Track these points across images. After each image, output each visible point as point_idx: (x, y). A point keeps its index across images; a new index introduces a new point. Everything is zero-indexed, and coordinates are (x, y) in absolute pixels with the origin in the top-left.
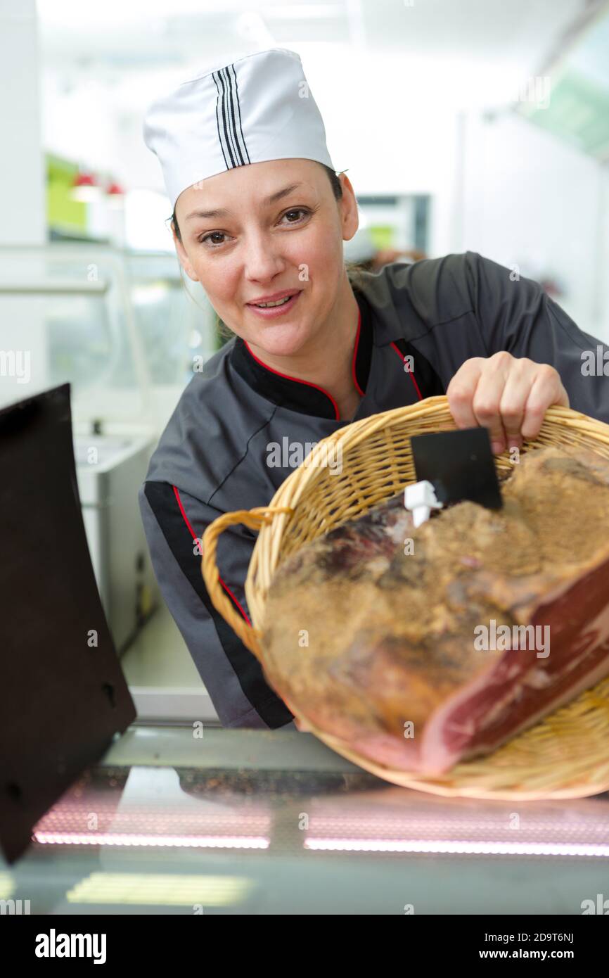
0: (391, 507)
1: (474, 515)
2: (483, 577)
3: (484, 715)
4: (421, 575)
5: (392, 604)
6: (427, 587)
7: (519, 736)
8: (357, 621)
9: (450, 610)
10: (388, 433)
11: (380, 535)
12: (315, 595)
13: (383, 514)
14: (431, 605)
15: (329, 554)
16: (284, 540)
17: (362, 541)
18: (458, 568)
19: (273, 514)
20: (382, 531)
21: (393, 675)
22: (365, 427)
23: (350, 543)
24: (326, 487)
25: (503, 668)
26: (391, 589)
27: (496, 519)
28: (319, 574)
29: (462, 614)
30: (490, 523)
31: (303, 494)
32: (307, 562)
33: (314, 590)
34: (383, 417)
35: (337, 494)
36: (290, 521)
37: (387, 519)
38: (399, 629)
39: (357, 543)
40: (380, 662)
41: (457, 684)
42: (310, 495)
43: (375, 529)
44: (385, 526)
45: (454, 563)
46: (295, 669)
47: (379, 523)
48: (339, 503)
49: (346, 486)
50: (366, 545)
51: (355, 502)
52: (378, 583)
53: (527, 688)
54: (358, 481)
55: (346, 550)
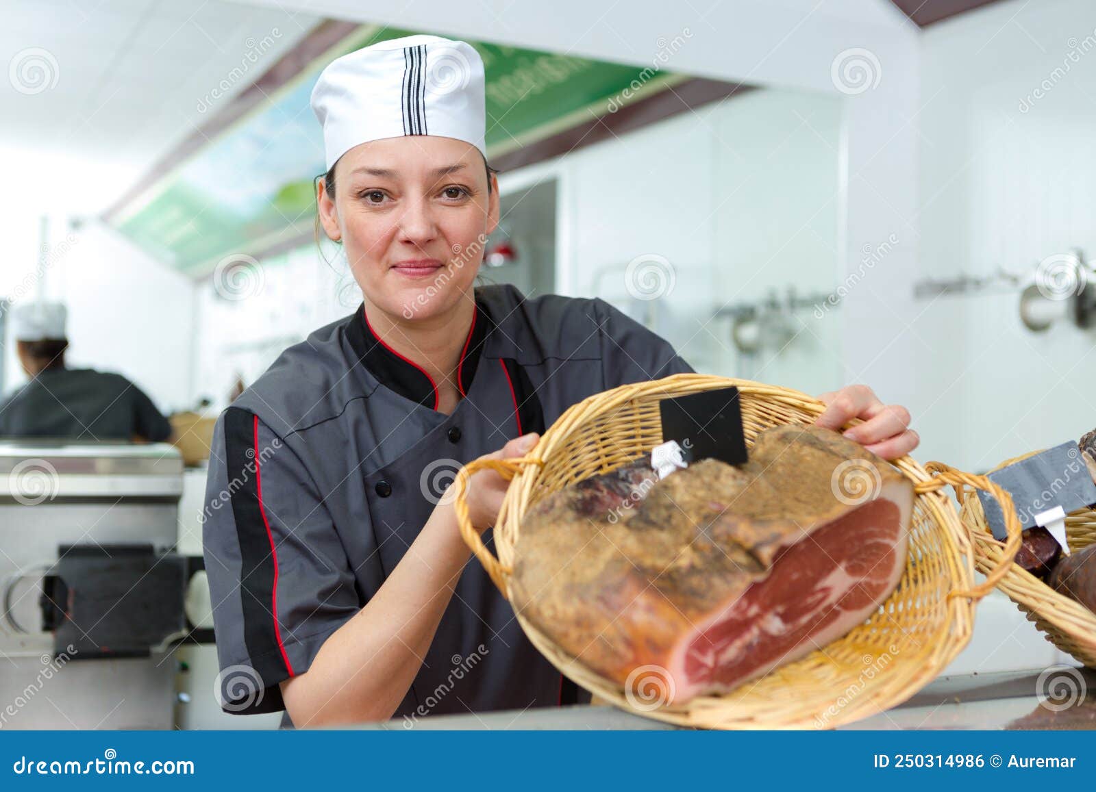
0: (638, 466)
1: (720, 471)
2: (729, 519)
3: (723, 650)
4: (669, 519)
5: (641, 541)
6: (675, 529)
7: (751, 682)
8: (607, 554)
9: (695, 548)
10: (636, 404)
11: (626, 491)
12: (568, 531)
13: (629, 472)
14: (678, 545)
15: (579, 500)
16: (534, 490)
17: (608, 493)
18: (704, 512)
19: (526, 464)
20: (628, 488)
21: (642, 599)
22: (614, 396)
23: (599, 494)
24: (573, 450)
25: (745, 604)
26: (639, 530)
27: (739, 475)
28: (570, 515)
29: (707, 552)
30: (734, 477)
31: (553, 452)
32: (558, 503)
33: (566, 528)
34: (632, 388)
35: (583, 457)
36: (540, 473)
37: (633, 477)
38: (648, 562)
39: (604, 494)
40: (630, 587)
41: (702, 612)
42: (559, 454)
43: (621, 485)
44: (631, 483)
45: (701, 507)
46: (547, 594)
47: (625, 480)
48: (585, 466)
49: (592, 451)
50: (613, 498)
51: (600, 467)
52: (628, 524)
53: (764, 633)
54: (604, 447)
55: (594, 499)
